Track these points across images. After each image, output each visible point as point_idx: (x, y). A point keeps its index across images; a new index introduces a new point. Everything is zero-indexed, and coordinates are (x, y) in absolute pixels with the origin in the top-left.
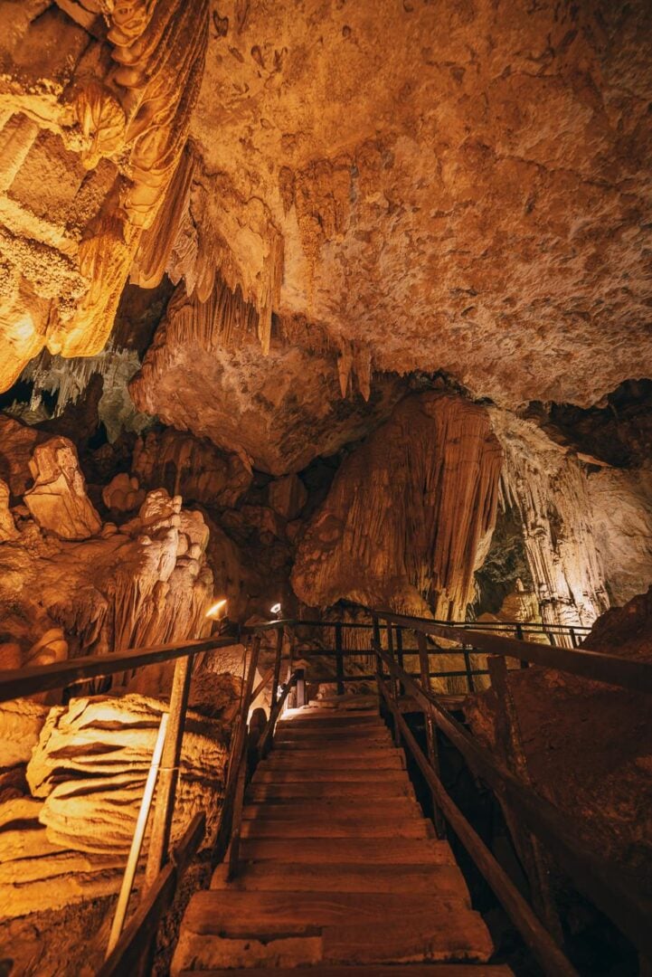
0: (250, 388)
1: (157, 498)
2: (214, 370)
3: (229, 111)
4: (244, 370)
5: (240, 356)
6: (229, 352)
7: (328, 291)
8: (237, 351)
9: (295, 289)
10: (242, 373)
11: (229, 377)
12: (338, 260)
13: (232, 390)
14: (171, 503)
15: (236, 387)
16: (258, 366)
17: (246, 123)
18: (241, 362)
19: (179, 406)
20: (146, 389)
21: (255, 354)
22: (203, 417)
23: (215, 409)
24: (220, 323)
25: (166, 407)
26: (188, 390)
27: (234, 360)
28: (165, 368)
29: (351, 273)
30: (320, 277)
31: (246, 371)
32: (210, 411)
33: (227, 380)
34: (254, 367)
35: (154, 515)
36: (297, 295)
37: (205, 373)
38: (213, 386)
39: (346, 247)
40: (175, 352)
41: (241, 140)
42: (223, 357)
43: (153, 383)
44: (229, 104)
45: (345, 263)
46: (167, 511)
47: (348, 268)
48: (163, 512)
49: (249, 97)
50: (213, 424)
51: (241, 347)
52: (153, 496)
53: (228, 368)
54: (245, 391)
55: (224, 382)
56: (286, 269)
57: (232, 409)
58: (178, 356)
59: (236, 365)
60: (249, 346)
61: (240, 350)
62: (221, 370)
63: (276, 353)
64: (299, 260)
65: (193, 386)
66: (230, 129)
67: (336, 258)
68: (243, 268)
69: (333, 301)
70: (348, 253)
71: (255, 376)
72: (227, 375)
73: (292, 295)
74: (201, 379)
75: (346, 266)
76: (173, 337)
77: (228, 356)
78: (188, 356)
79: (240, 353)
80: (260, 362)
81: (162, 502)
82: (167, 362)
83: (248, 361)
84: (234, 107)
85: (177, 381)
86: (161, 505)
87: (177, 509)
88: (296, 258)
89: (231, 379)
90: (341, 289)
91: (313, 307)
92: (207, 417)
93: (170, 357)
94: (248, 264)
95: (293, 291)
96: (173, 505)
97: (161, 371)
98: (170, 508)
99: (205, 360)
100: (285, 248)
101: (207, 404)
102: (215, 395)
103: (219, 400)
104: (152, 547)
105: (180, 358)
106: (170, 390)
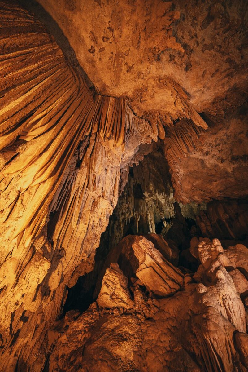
0: (224, 158)
1: (204, 246)
2: (199, 164)
3: (117, 69)
4: (213, 153)
5: (206, 149)
6: (199, 151)
7: (217, 71)
8: (202, 148)
9: (199, 91)
10: (214, 155)
11: (209, 162)
12: (206, 51)
13: (216, 166)
14: (213, 246)
15: (217, 163)
16: (219, 145)
17: (123, 64)
18: (209, 150)
19: (198, 191)
20: (179, 193)
21: (213, 141)
22: (213, 189)
23: (216, 181)
24: (182, 142)
25: (193, 196)
26: (197, 182)
27: (204, 152)
28: (179, 180)
29: (220, 46)
30: (205, 70)
31: (215, 152)
32: (215, 184)
33: (209, 163)
34: (217, 147)
35: (208, 259)
36: (203, 93)
37: (196, 168)
38: (205, 171)
39: (204, 40)
40: (177, 170)
41: (127, 72)
42: (198, 155)
43: (180, 189)
44: (114, 67)
45: (211, 47)
46: (213, 253)
47: (216, 47)
48: (211, 254)
49: (115, 54)
50: (222, 189)
51: (203, 144)
52: (200, 246)
53: (204, 158)
54: (223, 161)
55: (208, 166)
56: (185, 88)
57: (225, 175)
58: (180, 171)
59: (207, 153)
60: (206, 141)
61: (203, 146)
62: (202, 161)
63: (223, 131)
64: (187, 77)
65: (197, 178)
66: (122, 74)
67: (203, 51)
68: (167, 110)
69: (225, 71)
70: (208, 41)
71: (222, 150)
72: (207, 161)
73: (201, 95)
74: (197, 172)
75: (213, 48)
76: (172, 165)
77: (200, 153)
78: (184, 168)
79: (204, 147)
80: (218, 142)
81: (208, 248)
82: (178, 177)
83: (212, 147)
84: (116, 66)
85: (189, 182)
86: (208, 251)
87: (220, 249)
88: (184, 77)
89: (210, 162)
90: (222, 60)
91: (218, 88)
92: (215, 187)
93: (177, 174)
94: (168, 106)
95: (199, 93)
96: (215, 247)
97: (179, 182)
98: (214, 250)
99: (191, 163)
100: (175, 80)
101: (211, 182)
102: (209, 174)
103: (214, 175)
104: (209, 294)
105: (182, 172)
106: (190, 187)
